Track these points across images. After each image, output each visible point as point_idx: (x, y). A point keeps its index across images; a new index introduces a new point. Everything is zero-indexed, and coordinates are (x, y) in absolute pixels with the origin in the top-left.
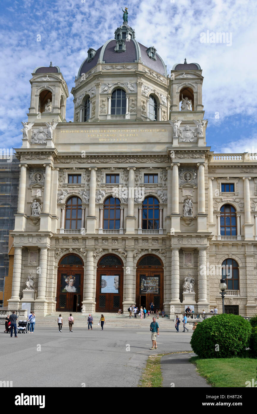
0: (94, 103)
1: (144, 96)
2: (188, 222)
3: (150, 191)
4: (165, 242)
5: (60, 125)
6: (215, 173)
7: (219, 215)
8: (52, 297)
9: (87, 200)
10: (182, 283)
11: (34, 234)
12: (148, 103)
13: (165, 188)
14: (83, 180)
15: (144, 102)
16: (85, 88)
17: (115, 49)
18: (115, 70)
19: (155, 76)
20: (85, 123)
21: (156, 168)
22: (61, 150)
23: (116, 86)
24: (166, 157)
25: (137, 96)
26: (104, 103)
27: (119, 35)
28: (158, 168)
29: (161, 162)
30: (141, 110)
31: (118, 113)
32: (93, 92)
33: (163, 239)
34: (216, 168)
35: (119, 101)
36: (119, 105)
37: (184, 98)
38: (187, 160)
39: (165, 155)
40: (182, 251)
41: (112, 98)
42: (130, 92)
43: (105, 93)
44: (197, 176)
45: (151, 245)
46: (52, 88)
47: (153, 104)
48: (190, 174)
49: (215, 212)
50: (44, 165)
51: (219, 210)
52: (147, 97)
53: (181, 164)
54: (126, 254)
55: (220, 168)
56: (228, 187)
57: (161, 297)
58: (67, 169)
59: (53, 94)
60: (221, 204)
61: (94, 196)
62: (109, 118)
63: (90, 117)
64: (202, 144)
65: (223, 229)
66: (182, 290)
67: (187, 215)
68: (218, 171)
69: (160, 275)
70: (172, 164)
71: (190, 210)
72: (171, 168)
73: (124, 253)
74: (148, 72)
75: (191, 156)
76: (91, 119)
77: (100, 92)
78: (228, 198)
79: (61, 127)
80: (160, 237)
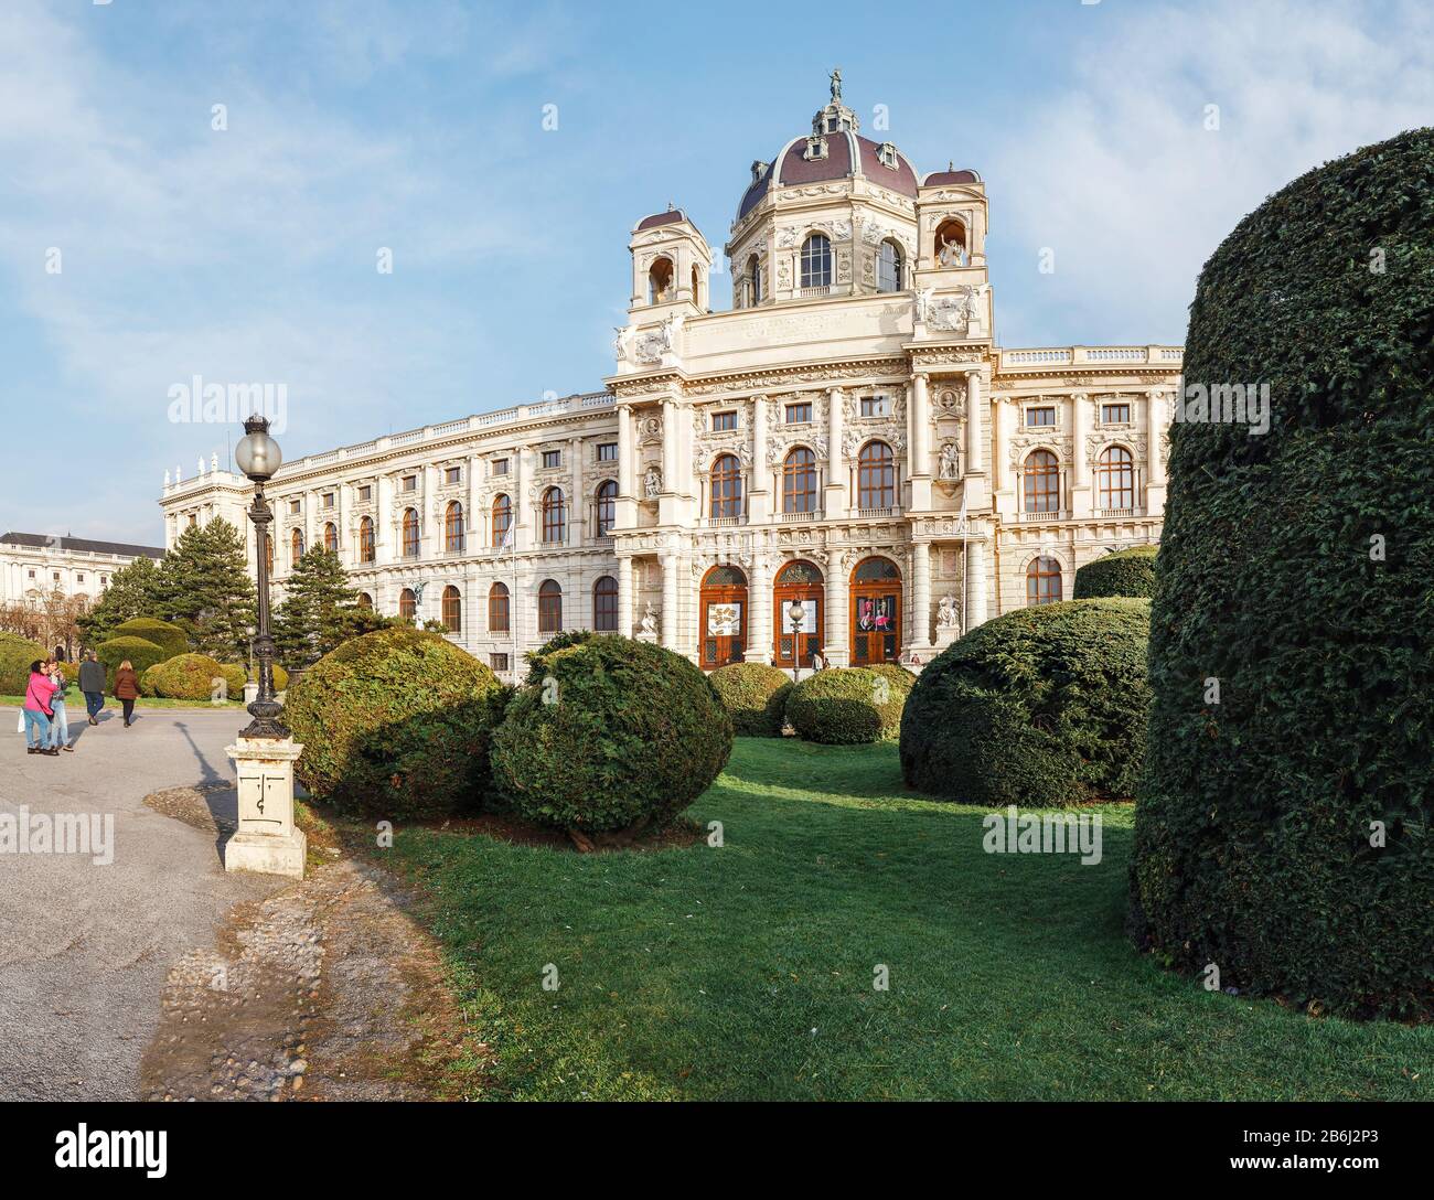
0: (766, 269)
1: (868, 244)
2: (949, 491)
3: (874, 431)
4: (903, 532)
5: (689, 320)
6: (1012, 388)
7: (1022, 473)
8: (690, 646)
9: (749, 459)
10: (936, 607)
11: (648, 531)
12: (877, 258)
13: (903, 425)
14: (742, 421)
15: (868, 258)
16: (749, 242)
17: (805, 156)
18: (806, 198)
19: (895, 201)
20: (755, 309)
21: (884, 385)
22: (691, 370)
23: (809, 229)
24: (904, 361)
25: (852, 246)
26: (785, 266)
27: (821, 127)
28: (888, 385)
29: (893, 373)
30: (860, 273)
31: (816, 284)
32: (763, 248)
33: (899, 526)
34: (1016, 379)
35: (816, 260)
36: (817, 267)
37: (948, 241)
38: (944, 366)
39: (900, 360)
40: (935, 546)
41: (802, 254)
42: (836, 239)
43: (787, 245)
44: (967, 397)
45: (874, 539)
46: (673, 252)
47: (893, 259)
48: (953, 395)
49: (1014, 466)
50: (660, 403)
51: (1022, 462)
52: (876, 246)
53: (930, 375)
54: (827, 559)
55: (1023, 379)
56: (1041, 414)
57: (898, 637)
58: (708, 403)
59: (675, 262)
60: (1027, 451)
61: (762, 449)
62: (797, 294)
63: (761, 297)
64: (977, 332)
65: (1032, 500)
66: (934, 621)
67: (947, 476)
68: (1018, 383)
69: (895, 596)
70: (912, 377)
71: (953, 465)
72: (912, 384)
73: (824, 558)
74: (877, 194)
75: (951, 358)
76: (763, 300)
77: (777, 246)
78: (1041, 437)
79: (693, 324)
80: (892, 522)
